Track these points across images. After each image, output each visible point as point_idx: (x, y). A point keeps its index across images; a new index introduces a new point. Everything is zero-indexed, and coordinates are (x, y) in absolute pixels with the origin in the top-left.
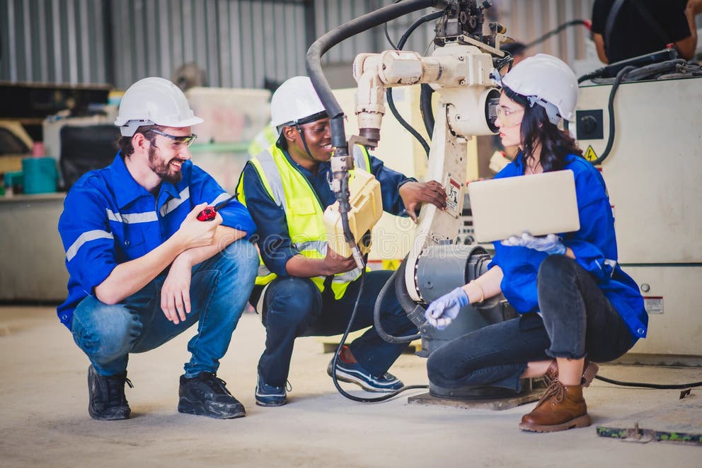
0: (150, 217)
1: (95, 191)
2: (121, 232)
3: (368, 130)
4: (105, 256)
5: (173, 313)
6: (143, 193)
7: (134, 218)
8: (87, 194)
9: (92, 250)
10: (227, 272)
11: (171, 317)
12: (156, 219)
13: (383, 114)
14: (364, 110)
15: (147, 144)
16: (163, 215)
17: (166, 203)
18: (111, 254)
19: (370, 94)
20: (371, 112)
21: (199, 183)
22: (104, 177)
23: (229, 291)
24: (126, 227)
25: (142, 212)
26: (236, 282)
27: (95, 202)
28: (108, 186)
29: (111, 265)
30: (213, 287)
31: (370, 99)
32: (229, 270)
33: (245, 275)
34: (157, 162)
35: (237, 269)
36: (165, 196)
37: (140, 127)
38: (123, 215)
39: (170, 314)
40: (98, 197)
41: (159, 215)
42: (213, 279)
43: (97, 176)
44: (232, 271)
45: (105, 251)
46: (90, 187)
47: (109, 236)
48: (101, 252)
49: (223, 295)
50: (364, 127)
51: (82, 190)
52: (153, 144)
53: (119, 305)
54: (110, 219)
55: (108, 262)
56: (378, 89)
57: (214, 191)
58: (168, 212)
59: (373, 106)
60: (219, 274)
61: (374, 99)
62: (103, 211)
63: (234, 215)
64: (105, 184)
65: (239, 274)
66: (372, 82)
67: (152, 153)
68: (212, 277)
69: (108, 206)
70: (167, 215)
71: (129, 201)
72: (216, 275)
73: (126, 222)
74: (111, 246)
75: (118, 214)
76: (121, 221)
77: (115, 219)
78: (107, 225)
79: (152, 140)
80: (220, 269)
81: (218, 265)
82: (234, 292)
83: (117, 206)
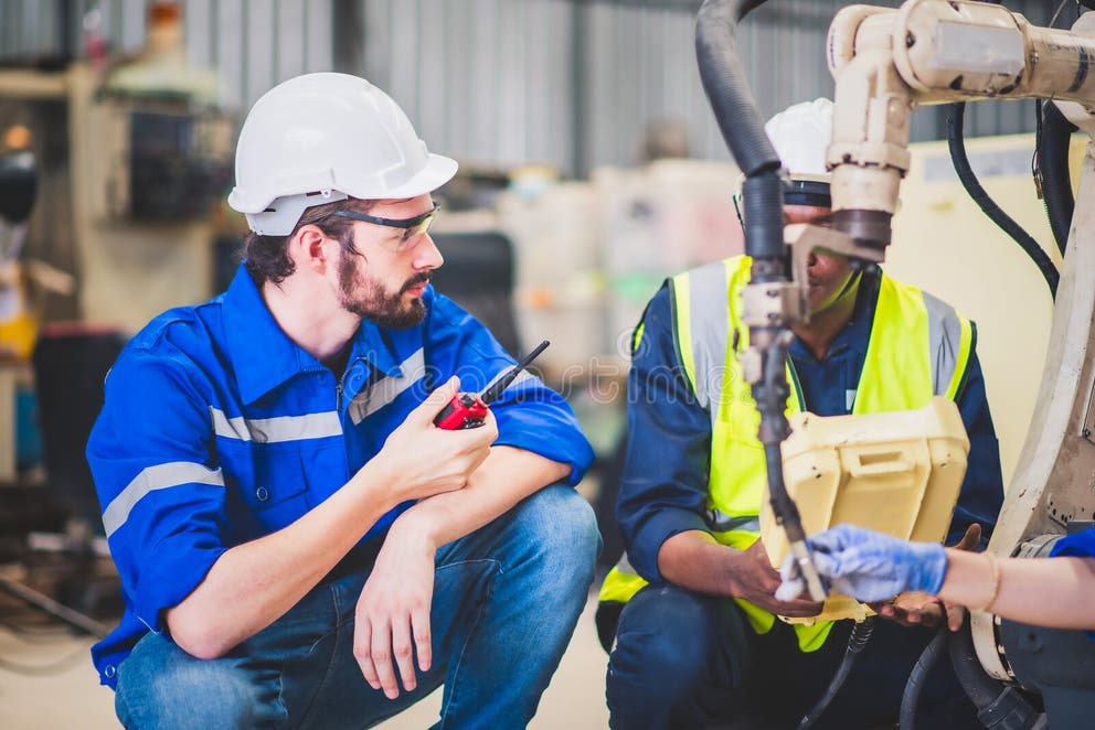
0: (322, 425)
1: (180, 360)
2: (245, 468)
3: (858, 215)
4: (200, 530)
5: (384, 671)
6: (306, 364)
7: (284, 429)
8: (161, 367)
9: (163, 514)
10: (514, 567)
11: (378, 679)
12: (338, 431)
13: (902, 173)
14: (847, 159)
15: (331, 249)
16: (357, 419)
17: (365, 388)
18: (212, 525)
19: (867, 113)
20: (867, 164)
21: (450, 339)
22: (207, 327)
23: (519, 615)
24: (262, 452)
25: (304, 414)
26: (539, 594)
27: (181, 388)
28: (217, 349)
29: (211, 552)
30: (478, 604)
31: (866, 129)
32: (522, 561)
33: (563, 574)
34: (362, 293)
35: (541, 558)
36: (360, 372)
37: (308, 209)
38: (254, 422)
39: (378, 675)
40: (191, 376)
41: (346, 420)
42: (481, 582)
43: (191, 323)
44: (530, 562)
45: (196, 517)
46: (170, 351)
47: (213, 478)
48: (187, 519)
49: (503, 624)
50: (847, 207)
51: (148, 357)
52: (350, 247)
53: (225, 663)
54: (218, 433)
55: (201, 546)
56: (890, 101)
57: (489, 361)
58: (370, 413)
59: (874, 149)
60: (496, 569)
61: (878, 128)
62: (201, 414)
63: (541, 422)
64: (207, 343)
65: (547, 570)
66: (873, 80)
67: (348, 272)
68: (479, 576)
69: (214, 398)
70: (367, 421)
71: (271, 385)
72: (488, 572)
73: (262, 439)
74: (215, 506)
75: (239, 421)
76: (246, 437)
77: (230, 434)
78: (208, 450)
79: (345, 237)
80: (502, 558)
81: (493, 549)
82: (532, 617)
83: (238, 399)
